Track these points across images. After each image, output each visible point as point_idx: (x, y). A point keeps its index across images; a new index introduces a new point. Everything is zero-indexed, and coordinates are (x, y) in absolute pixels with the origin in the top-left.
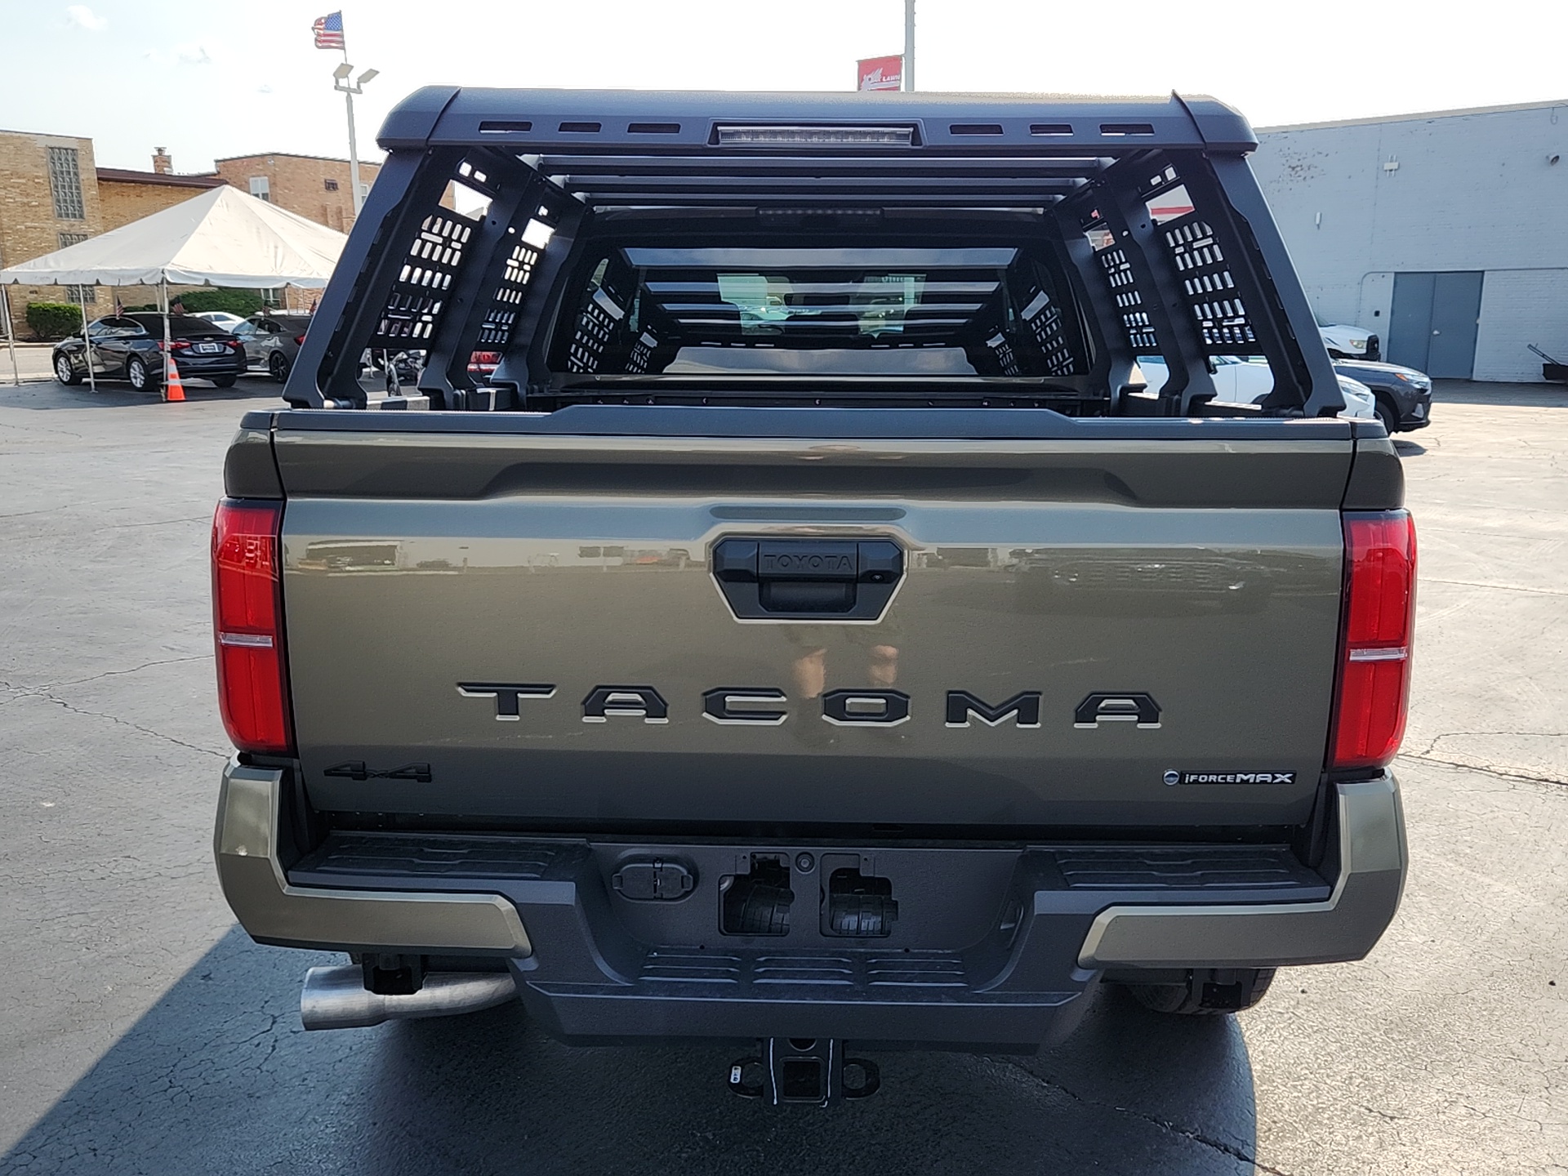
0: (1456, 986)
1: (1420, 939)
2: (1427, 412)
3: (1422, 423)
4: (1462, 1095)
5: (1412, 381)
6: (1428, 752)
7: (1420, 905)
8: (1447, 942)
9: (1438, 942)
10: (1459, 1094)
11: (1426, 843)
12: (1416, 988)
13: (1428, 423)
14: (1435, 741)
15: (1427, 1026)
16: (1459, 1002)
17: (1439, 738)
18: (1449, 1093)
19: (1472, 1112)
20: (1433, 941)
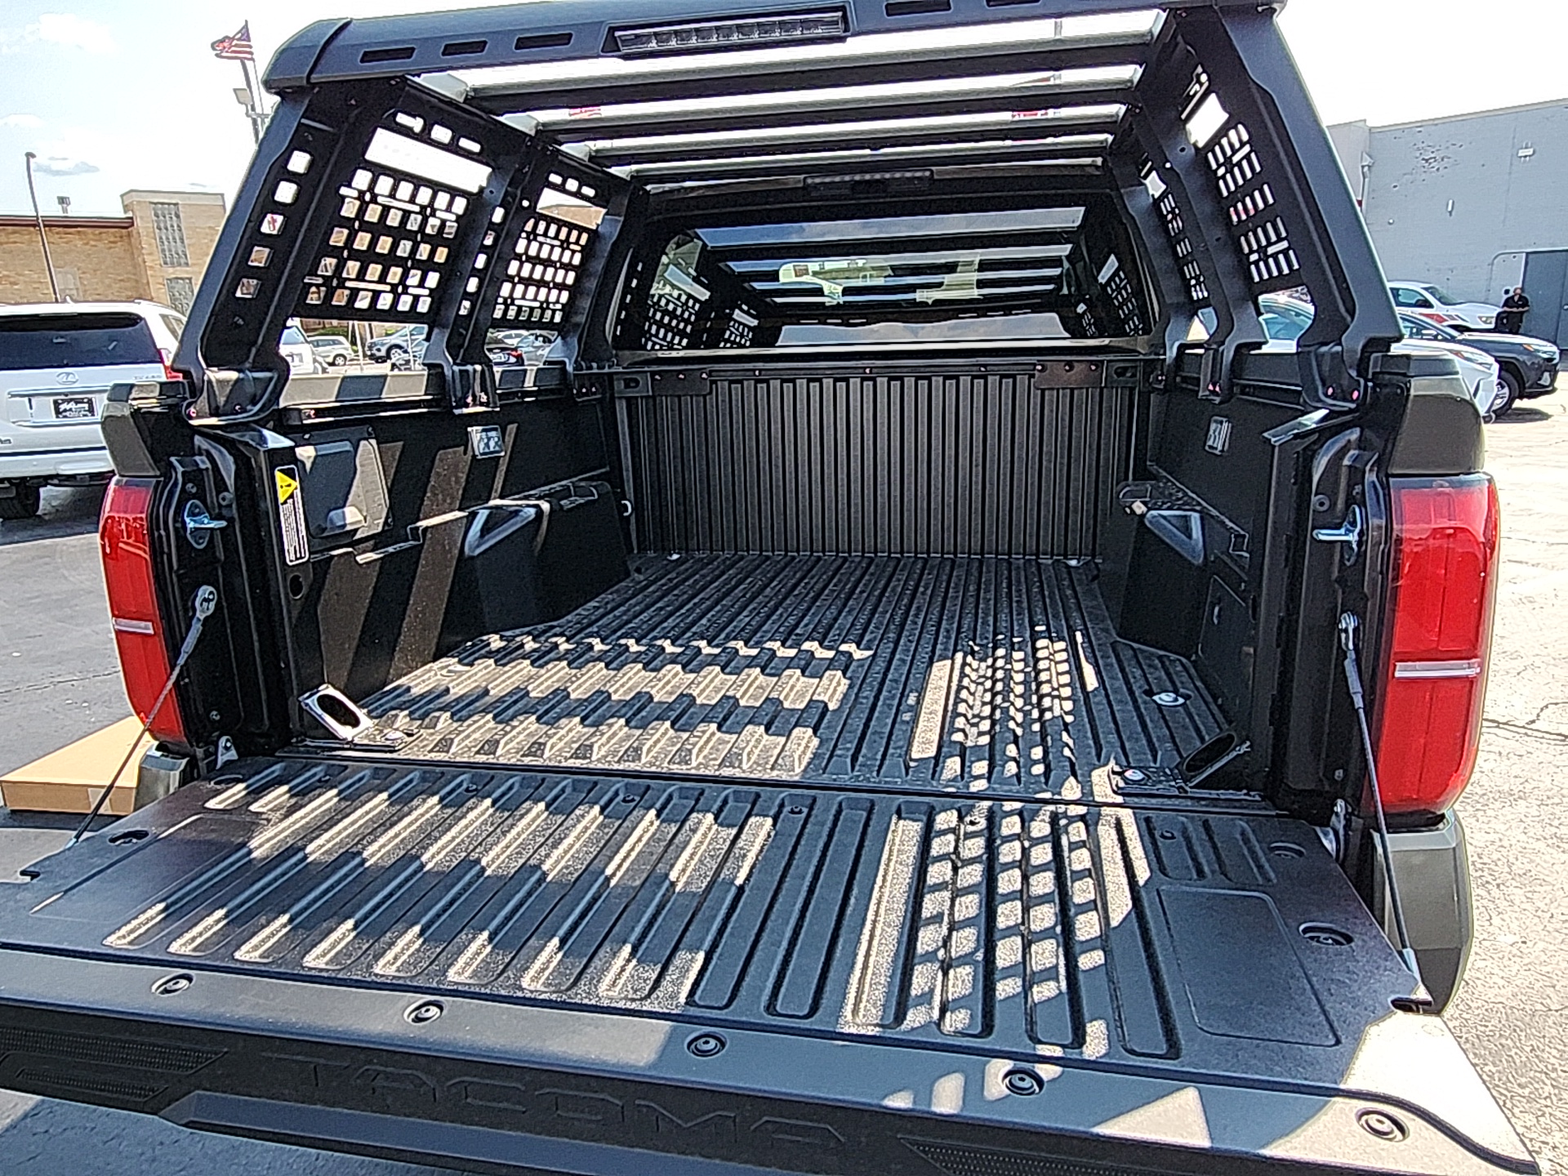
0: (1548, 1001)
1: (1511, 939)
2: (1553, 380)
3: (1548, 390)
4: (1547, 1143)
5: (1538, 351)
6: (1533, 722)
7: (1512, 897)
8: (1541, 945)
9: (1529, 944)
10: (1543, 1142)
11: (1523, 825)
12: (1500, 999)
13: (1554, 390)
14: (1542, 710)
15: (1510, 1050)
16: (1550, 1022)
17: (1547, 707)
18: (1531, 1140)
19: (1559, 1168)
20: (1524, 942)
